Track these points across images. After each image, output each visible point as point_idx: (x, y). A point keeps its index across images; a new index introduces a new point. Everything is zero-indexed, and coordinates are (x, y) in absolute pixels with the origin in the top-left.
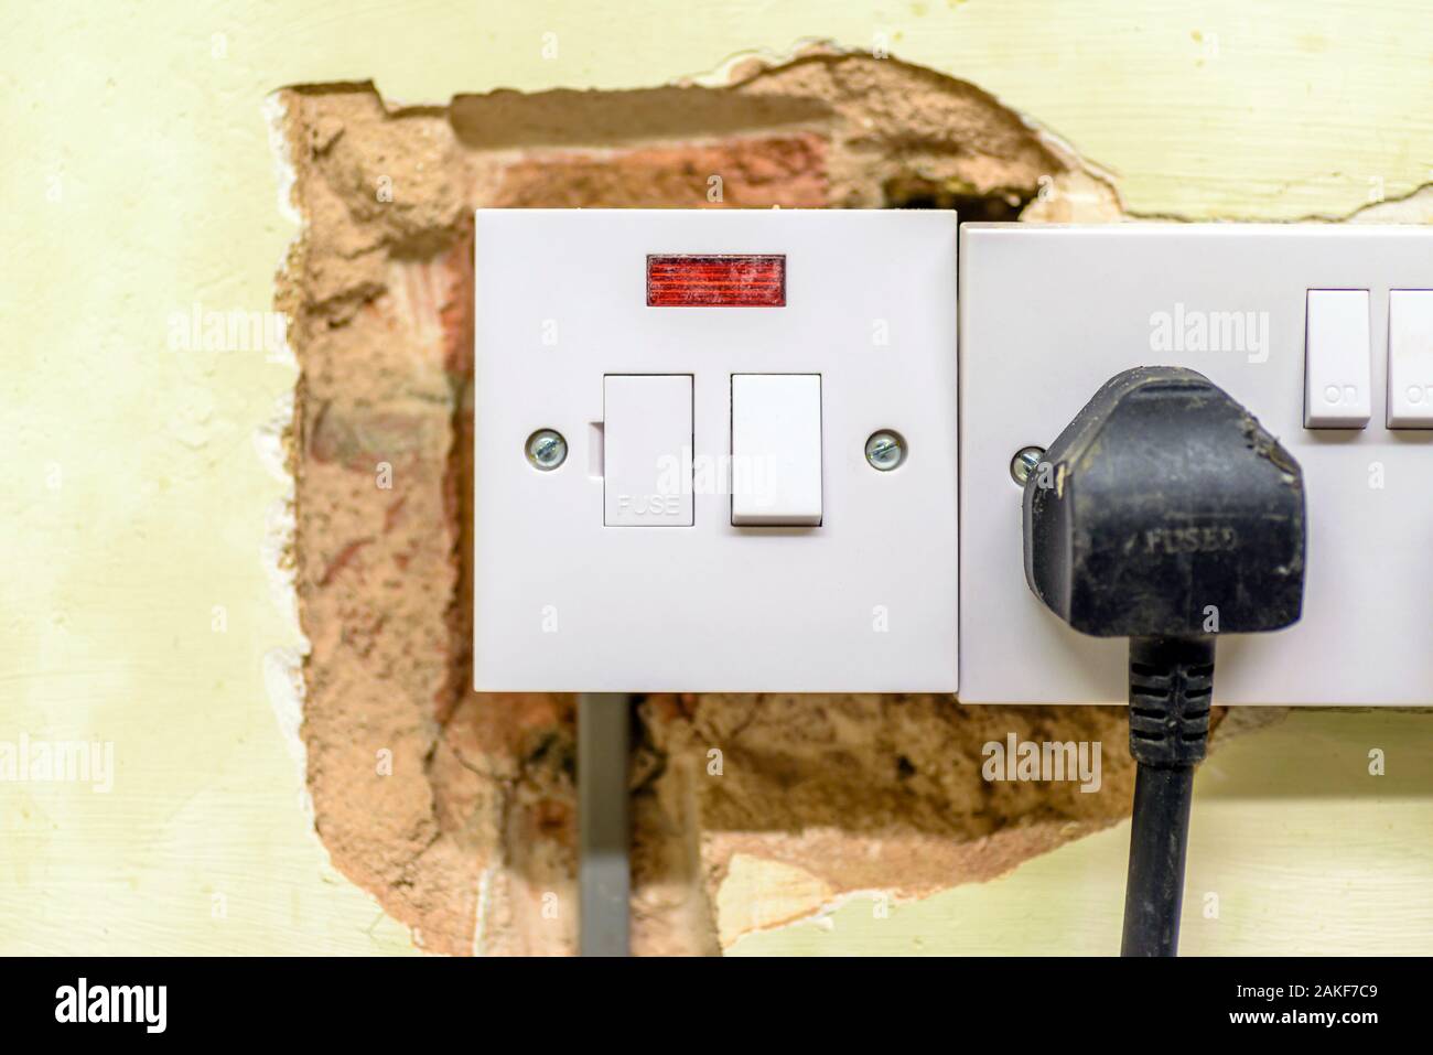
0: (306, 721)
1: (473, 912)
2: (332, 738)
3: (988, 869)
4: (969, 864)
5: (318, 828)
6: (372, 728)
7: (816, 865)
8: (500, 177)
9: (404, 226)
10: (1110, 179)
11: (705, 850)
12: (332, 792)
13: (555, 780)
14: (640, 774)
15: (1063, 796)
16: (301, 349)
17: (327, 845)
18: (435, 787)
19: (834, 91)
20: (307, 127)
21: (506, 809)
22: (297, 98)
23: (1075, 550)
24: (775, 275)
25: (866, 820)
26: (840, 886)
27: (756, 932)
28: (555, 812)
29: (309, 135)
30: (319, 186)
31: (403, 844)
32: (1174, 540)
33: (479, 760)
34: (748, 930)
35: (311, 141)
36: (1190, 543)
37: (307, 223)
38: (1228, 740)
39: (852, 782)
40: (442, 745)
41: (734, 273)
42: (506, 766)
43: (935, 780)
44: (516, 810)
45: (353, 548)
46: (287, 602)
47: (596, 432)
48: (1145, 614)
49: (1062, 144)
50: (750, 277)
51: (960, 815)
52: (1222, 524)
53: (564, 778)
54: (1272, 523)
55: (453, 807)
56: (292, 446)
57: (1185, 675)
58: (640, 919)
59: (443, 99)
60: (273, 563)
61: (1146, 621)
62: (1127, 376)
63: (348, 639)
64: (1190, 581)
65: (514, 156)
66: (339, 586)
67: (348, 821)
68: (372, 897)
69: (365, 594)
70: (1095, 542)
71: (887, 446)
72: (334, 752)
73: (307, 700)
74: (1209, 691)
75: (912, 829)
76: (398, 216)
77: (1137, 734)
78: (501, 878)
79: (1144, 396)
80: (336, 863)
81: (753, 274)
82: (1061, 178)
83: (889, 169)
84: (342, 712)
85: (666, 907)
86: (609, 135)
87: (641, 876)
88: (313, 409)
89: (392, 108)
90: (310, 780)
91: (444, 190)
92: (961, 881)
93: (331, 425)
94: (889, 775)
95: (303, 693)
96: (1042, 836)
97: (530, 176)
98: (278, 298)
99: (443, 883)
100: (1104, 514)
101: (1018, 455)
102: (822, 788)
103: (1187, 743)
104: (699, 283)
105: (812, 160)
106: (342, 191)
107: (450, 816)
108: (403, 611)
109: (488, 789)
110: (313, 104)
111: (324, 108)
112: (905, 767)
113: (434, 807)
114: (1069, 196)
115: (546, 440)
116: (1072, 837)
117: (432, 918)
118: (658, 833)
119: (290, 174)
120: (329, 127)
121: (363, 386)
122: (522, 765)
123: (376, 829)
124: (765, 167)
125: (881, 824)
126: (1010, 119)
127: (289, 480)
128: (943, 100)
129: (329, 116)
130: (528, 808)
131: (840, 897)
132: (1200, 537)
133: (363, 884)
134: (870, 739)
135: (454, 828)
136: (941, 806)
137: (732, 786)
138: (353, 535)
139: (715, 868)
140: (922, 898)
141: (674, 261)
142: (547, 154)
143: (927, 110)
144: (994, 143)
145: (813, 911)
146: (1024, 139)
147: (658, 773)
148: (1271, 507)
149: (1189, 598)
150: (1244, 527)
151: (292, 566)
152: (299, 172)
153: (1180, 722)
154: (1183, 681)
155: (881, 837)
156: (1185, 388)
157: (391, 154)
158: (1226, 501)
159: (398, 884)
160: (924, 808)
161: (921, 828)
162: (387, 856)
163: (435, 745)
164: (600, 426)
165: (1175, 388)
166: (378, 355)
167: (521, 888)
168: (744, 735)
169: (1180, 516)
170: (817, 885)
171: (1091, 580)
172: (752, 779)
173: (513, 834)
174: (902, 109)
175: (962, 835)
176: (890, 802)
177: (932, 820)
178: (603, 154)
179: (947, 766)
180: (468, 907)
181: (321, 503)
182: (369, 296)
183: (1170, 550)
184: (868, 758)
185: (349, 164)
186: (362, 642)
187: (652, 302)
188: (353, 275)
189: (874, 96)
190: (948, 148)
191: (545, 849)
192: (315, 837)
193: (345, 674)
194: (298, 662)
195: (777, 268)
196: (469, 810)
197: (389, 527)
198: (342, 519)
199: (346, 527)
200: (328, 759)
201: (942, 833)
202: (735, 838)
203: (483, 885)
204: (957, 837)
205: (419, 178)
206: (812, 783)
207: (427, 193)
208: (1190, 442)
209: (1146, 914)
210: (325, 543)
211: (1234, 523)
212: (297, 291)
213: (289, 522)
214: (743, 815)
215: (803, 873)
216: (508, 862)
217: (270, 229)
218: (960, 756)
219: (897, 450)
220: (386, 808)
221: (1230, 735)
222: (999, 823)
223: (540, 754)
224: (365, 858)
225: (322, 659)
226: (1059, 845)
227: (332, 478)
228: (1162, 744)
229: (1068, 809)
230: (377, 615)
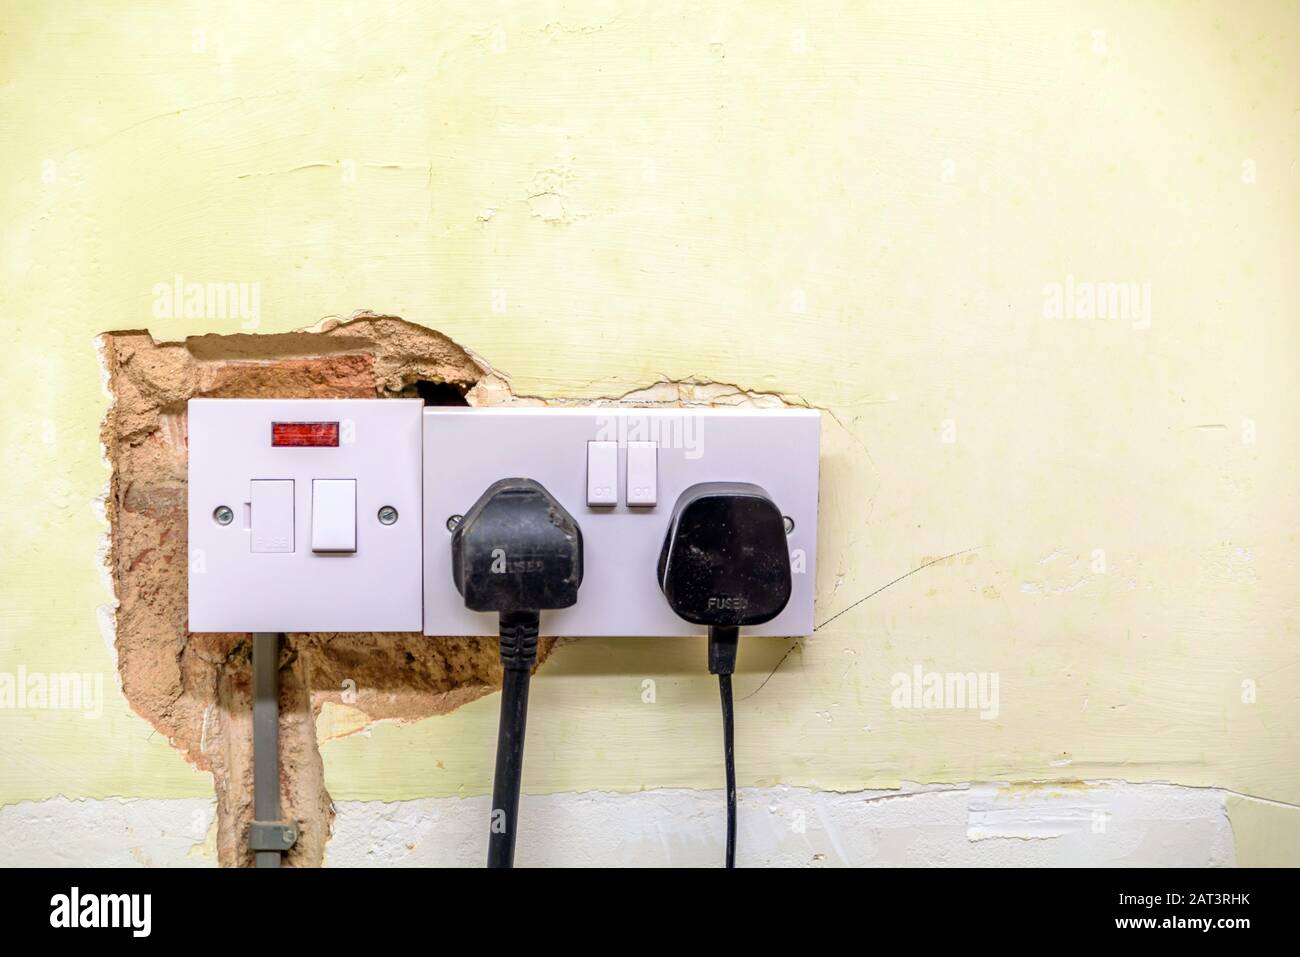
0: (118, 638)
1: (201, 728)
2: (132, 646)
3: (445, 709)
4: (437, 706)
5: (124, 690)
6: (153, 641)
7: (363, 707)
8: (215, 373)
9: (165, 399)
10: (506, 379)
11: (312, 699)
12: (132, 672)
13: (244, 662)
14: (284, 661)
15: (484, 672)
16: (115, 459)
17: (128, 698)
18: (182, 669)
19: (374, 334)
20: (117, 351)
21: (218, 679)
22: (111, 337)
23: (466, 572)
24: (334, 431)
25: (389, 685)
26: (374, 717)
27: (334, 739)
28: (243, 679)
29: (118, 355)
30: (123, 379)
31: (166, 697)
32: (513, 567)
33: (205, 655)
34: (330, 738)
35: (119, 358)
36: (520, 568)
37: (116, 399)
38: (559, 648)
39: (384, 666)
40: (188, 647)
41: (314, 431)
42: (218, 658)
43: (424, 664)
44: (224, 678)
45: (145, 552)
46: (108, 582)
47: (247, 507)
48: (501, 601)
49: (483, 362)
50: (321, 433)
51: (435, 681)
52: (537, 559)
53: (248, 662)
54: (561, 558)
55: (192, 678)
56: (110, 506)
57: (523, 628)
58: (285, 729)
59: (183, 339)
60: (101, 564)
61: (502, 604)
62: (499, 484)
63: (141, 597)
64: (521, 586)
65: (222, 364)
66: (137, 572)
67: (140, 686)
68: (150, 723)
69: (150, 575)
70: (475, 568)
71: (388, 513)
72: (133, 653)
73: (118, 629)
74: (537, 634)
75: (411, 688)
76: (162, 394)
77: (503, 654)
78: (215, 712)
79: (503, 496)
80: (132, 707)
81: (323, 431)
82: (483, 378)
83: (404, 370)
84: (138, 633)
85: (297, 723)
86: (268, 354)
87: (285, 709)
88: (123, 487)
89: (157, 343)
90: (120, 667)
91: (184, 382)
92: (432, 714)
93: (134, 493)
94: (403, 661)
95: (116, 626)
96: (471, 693)
97: (229, 373)
98: (102, 435)
99: (186, 715)
100: (479, 555)
101: (450, 519)
102: (369, 668)
103: (525, 659)
104: (297, 436)
105: (367, 366)
106: (135, 382)
107: (190, 683)
108: (168, 584)
109: (209, 669)
110: (119, 340)
111: (124, 342)
112: (410, 658)
113: (181, 679)
114: (488, 386)
115: (225, 511)
116: (485, 694)
117: (180, 732)
118: (293, 688)
119: (108, 375)
120: (127, 352)
121: (149, 475)
122: (227, 657)
123: (153, 690)
124: (345, 369)
125: (396, 686)
126: (459, 349)
127: (109, 523)
128: (427, 339)
129: (127, 346)
130: (230, 676)
131: (374, 722)
132: (526, 565)
133: (145, 717)
134: (393, 645)
135: (192, 689)
136: (426, 677)
137: (326, 668)
138: (145, 547)
139: (316, 708)
140: (413, 722)
141: (285, 425)
142: (237, 363)
143: (420, 344)
144: (453, 359)
145: (361, 729)
146: (466, 359)
147: (292, 660)
148: (560, 551)
149: (521, 594)
150: (547, 561)
151: (110, 565)
152: (112, 374)
153: (520, 650)
154: (522, 631)
155: (396, 692)
156: (523, 492)
157: (157, 365)
158: (538, 548)
159: (164, 716)
160: (417, 678)
161: (415, 688)
162: (158, 703)
163: (184, 648)
164: (249, 504)
165: (517, 492)
166: (156, 460)
167: (226, 715)
168: (333, 642)
169: (516, 556)
170: (363, 716)
171: (474, 586)
172: (336, 664)
173: (222, 689)
174: (408, 343)
175: (436, 691)
176: (401, 675)
177: (422, 684)
178: (266, 363)
179: (430, 658)
180: (199, 726)
181: (129, 532)
182: (151, 432)
183: (511, 572)
184: (392, 654)
185: (138, 369)
186: (149, 598)
187: (275, 444)
188: (143, 422)
189: (394, 336)
190: (431, 361)
191: (239, 696)
192: (122, 695)
193: (140, 615)
194: (114, 611)
195: (334, 428)
196: (199, 680)
197: (162, 544)
198: (139, 539)
199: (141, 543)
200: (131, 656)
201: (426, 690)
202: (326, 694)
203: (205, 716)
204: (433, 692)
205: (171, 376)
206: (365, 666)
207: (176, 384)
208: (522, 520)
209: (506, 739)
210: (129, 551)
211: (542, 559)
212: (112, 432)
213: (109, 544)
214: (331, 682)
215: (357, 711)
216: (219, 703)
217: (98, 402)
218: (435, 653)
219: (394, 515)
220: (158, 680)
221: (561, 645)
222: (454, 685)
223: (237, 650)
224: (147, 704)
225: (128, 608)
226: (479, 697)
227: (133, 520)
228: (513, 659)
229: (486, 679)
230: (156, 585)
